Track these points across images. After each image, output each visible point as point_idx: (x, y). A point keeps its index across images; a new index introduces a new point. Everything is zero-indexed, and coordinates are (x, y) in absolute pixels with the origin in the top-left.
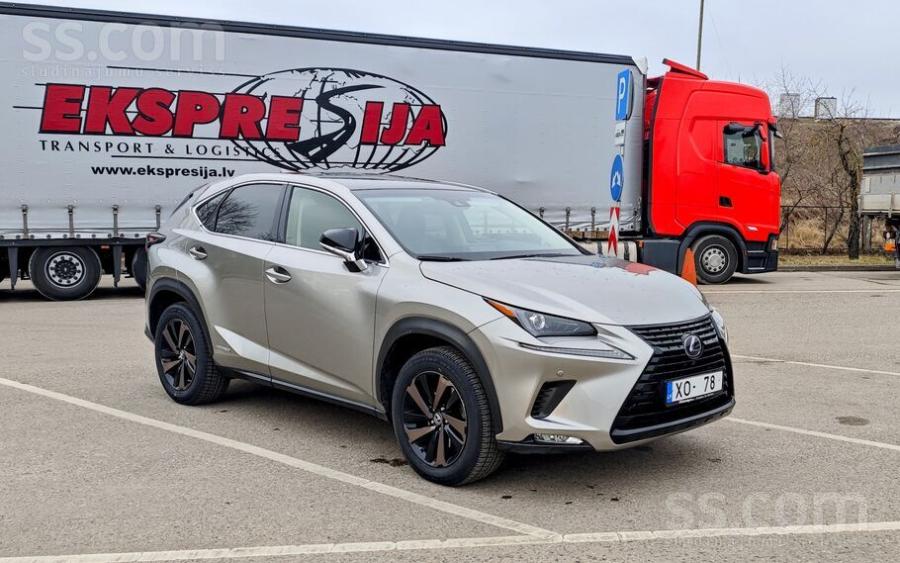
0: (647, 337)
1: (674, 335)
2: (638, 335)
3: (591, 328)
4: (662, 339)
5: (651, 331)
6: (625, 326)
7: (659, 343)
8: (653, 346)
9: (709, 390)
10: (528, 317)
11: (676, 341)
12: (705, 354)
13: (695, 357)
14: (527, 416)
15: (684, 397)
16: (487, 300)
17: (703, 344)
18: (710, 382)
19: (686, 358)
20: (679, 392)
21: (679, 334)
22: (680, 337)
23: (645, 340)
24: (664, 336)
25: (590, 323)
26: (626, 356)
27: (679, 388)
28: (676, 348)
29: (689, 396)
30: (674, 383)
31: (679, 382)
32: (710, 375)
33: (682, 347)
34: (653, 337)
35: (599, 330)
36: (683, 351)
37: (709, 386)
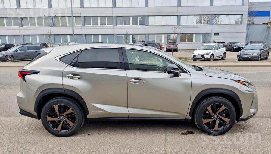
16: (236, 81)
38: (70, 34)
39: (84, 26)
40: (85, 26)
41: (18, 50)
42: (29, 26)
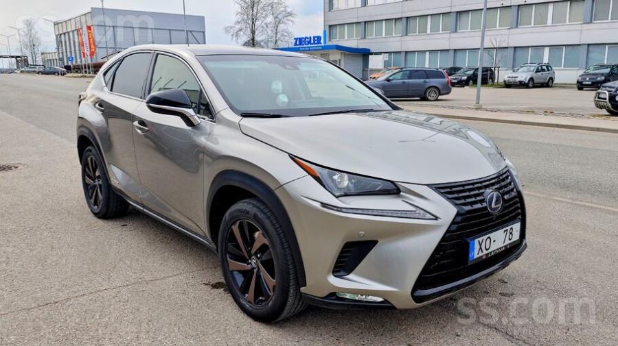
0: (450, 196)
1: (477, 192)
2: (441, 194)
3: (394, 187)
4: (465, 197)
5: (454, 189)
6: (427, 185)
7: (463, 201)
8: (456, 205)
9: (508, 242)
10: (331, 176)
11: (478, 198)
12: (504, 208)
13: (496, 213)
14: (328, 273)
15: (485, 252)
16: (293, 157)
17: (503, 199)
18: (508, 233)
19: (489, 214)
20: (481, 248)
21: (481, 191)
22: (482, 193)
23: (448, 199)
24: (467, 194)
25: (392, 182)
26: (428, 216)
27: (480, 245)
28: (478, 206)
29: (490, 251)
30: (476, 241)
31: (480, 239)
32: (509, 228)
33: (484, 204)
34: (456, 195)
35: (401, 188)
36: (485, 208)
37: (507, 239)
38: (549, 44)
39: (588, 23)
40: (591, 22)
41: (391, 78)
42: (469, 30)
